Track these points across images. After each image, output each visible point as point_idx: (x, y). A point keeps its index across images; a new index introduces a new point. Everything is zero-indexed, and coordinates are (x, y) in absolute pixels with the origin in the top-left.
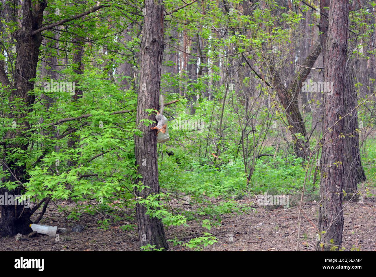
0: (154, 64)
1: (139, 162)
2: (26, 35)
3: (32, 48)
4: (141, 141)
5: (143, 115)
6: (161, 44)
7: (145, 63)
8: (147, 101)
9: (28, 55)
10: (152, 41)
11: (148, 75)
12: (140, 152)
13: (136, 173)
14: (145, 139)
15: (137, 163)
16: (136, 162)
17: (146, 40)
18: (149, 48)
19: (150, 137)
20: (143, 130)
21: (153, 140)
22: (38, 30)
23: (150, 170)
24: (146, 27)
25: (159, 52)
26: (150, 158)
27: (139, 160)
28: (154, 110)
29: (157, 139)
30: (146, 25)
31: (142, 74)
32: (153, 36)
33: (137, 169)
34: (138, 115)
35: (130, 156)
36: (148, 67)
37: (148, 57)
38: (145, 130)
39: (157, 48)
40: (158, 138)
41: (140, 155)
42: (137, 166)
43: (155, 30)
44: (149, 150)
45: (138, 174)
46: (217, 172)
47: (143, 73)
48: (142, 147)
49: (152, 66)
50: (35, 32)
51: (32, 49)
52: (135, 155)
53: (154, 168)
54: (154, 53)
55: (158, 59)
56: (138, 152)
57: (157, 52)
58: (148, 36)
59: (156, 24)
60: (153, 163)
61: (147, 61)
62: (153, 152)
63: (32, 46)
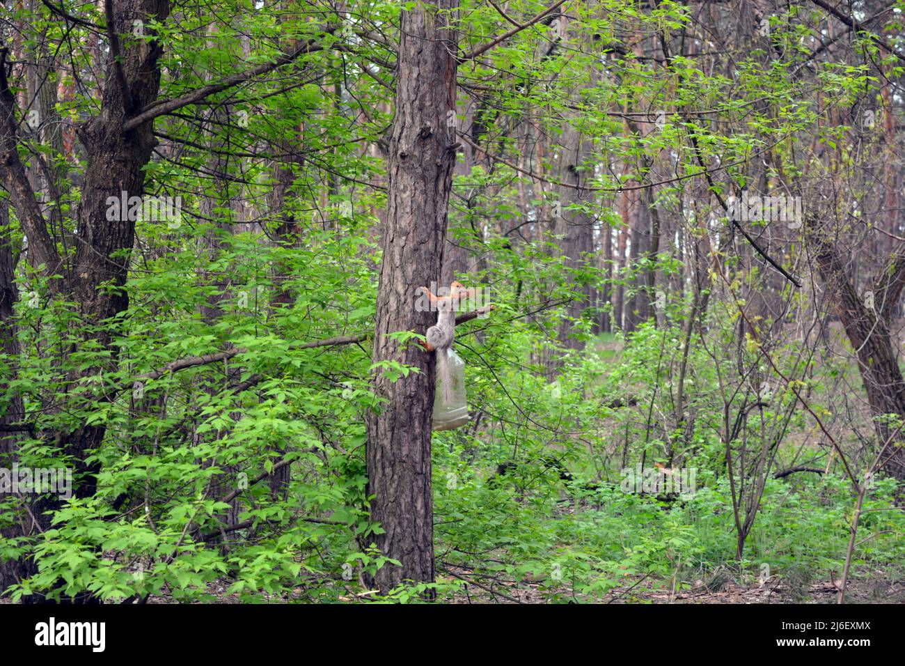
0: (426, 202)
1: (376, 485)
2: (109, 130)
3: (125, 166)
4: (384, 425)
5: (391, 349)
6: (448, 144)
7: (399, 200)
8: (403, 309)
9: (111, 185)
10: (420, 135)
11: (407, 234)
12: (378, 457)
13: (366, 518)
14: (394, 419)
15: (371, 488)
16: (367, 486)
17: (401, 133)
18: (412, 156)
19: (411, 414)
20: (390, 393)
21: (417, 424)
22: (139, 119)
23: (408, 512)
24: (404, 96)
25: (441, 166)
26: (408, 475)
27: (376, 481)
28: (413, 335)
29: (431, 421)
30: (405, 89)
31: (391, 232)
32: (422, 121)
33: (369, 506)
34: (378, 349)
35: (352, 469)
36: (408, 210)
37: (406, 180)
38: (394, 392)
39: (435, 155)
40: (434, 417)
41: (379, 465)
42: (370, 498)
43: (428, 104)
44: (404, 453)
45: (374, 521)
46: (662, 513)
47: (391, 226)
48: (386, 443)
49: (419, 207)
50: (132, 122)
51: (124, 169)
52: (365, 467)
53: (419, 505)
54: (425, 170)
55: (436, 186)
56: (375, 457)
57: (434, 167)
58: (408, 120)
59: (431, 86)
60: (416, 490)
61: (405, 192)
62: (418, 458)
63: (124, 162)
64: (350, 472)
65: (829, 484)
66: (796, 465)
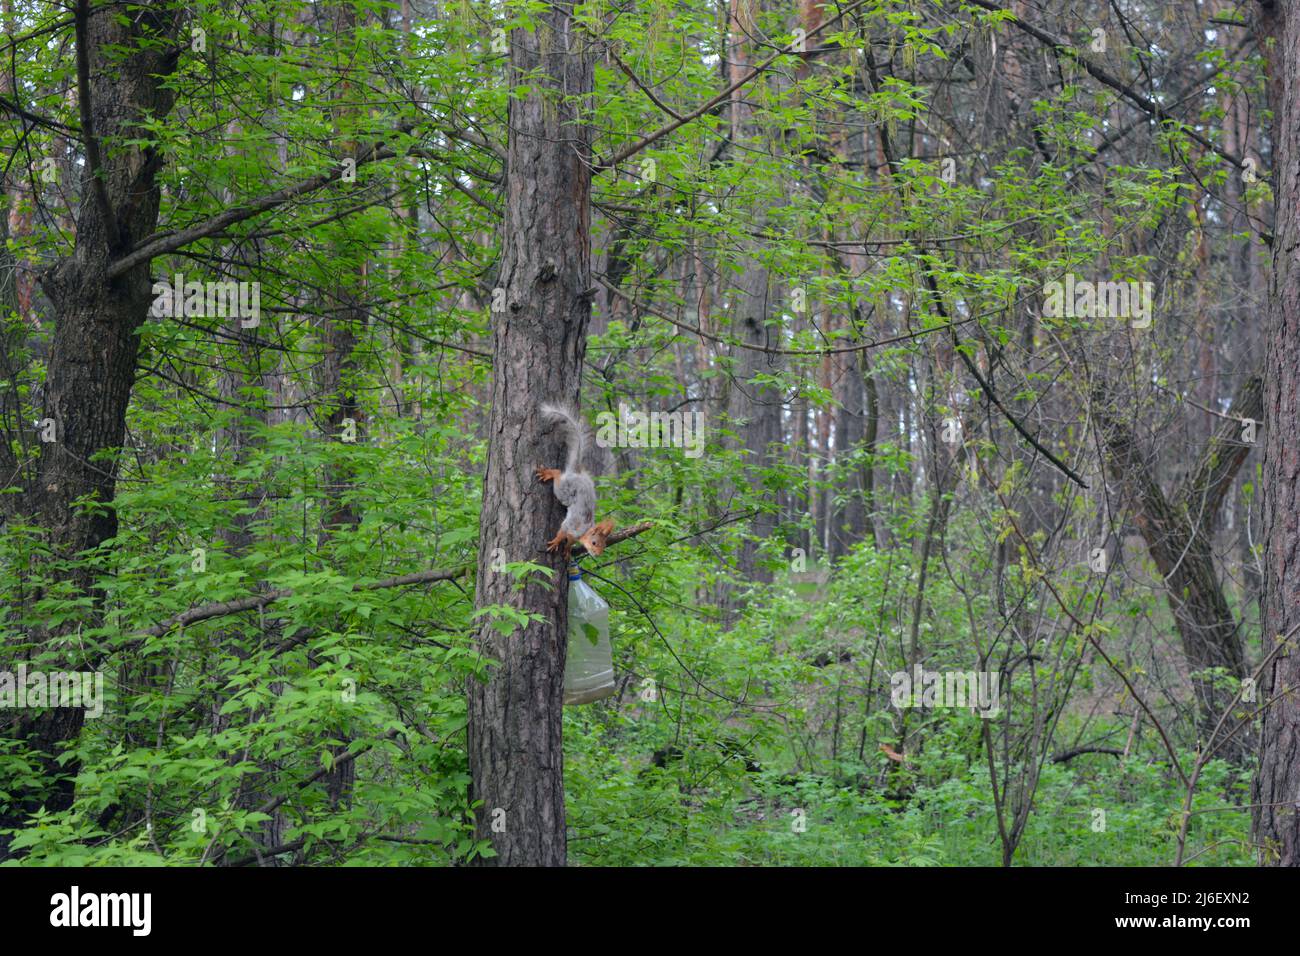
0: (549, 374)
1: (484, 786)
2: (87, 276)
3: (110, 328)
4: (493, 699)
5: (502, 588)
6: (579, 291)
7: (510, 372)
8: (519, 529)
9: (90, 355)
10: (539, 277)
11: (522, 421)
12: (485, 745)
13: (470, 834)
14: (507, 689)
15: (476, 791)
16: (470, 788)
17: (512, 275)
18: (528, 308)
19: (532, 682)
20: (502, 653)
21: (541, 696)
22: (130, 260)
23: (530, 824)
24: (516, 221)
25: (570, 322)
26: (529, 771)
27: (483, 780)
28: (534, 568)
29: (562, 691)
30: (516, 212)
31: (499, 418)
32: (541, 258)
33: (473, 816)
34: (482, 588)
35: (448, 764)
36: (523, 385)
37: (520, 343)
38: (507, 650)
39: (561, 307)
40: (565, 685)
41: (487, 757)
42: (474, 805)
43: (550, 232)
44: (523, 739)
45: (480, 839)
46: (892, 817)
47: (500, 410)
48: (497, 724)
49: (539, 382)
50: (119, 265)
51: (108, 333)
52: (466, 760)
53: (546, 814)
54: (547, 328)
55: (564, 351)
56: (481, 745)
57: (560, 323)
58: (522, 256)
59: (555, 207)
60: (541, 792)
61: (518, 360)
62: (543, 745)
63: (109, 322)
64: (445, 767)
65: (1131, 771)
66: (1081, 744)
